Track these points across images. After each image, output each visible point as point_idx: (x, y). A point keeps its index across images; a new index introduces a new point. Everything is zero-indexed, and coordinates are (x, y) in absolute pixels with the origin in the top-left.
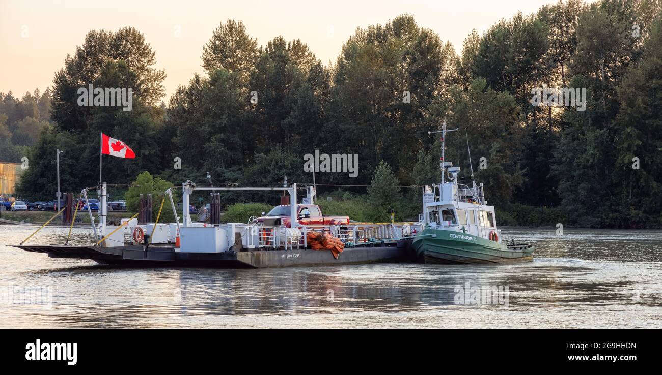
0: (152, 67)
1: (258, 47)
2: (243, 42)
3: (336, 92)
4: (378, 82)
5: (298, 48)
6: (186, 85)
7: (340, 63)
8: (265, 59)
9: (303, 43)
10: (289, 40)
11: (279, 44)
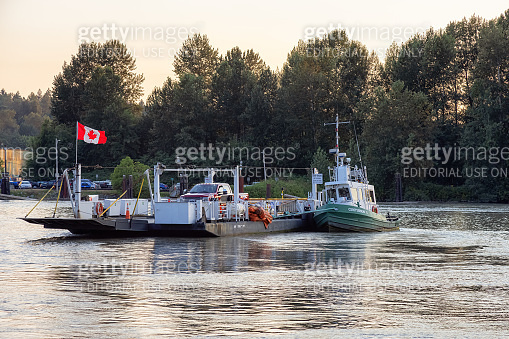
0: (133, 72)
1: (219, 56)
2: (207, 52)
3: (282, 92)
4: (316, 84)
5: (252, 56)
6: (161, 86)
7: (286, 68)
8: (224, 65)
9: (255, 52)
10: (244, 50)
11: (236, 53)
